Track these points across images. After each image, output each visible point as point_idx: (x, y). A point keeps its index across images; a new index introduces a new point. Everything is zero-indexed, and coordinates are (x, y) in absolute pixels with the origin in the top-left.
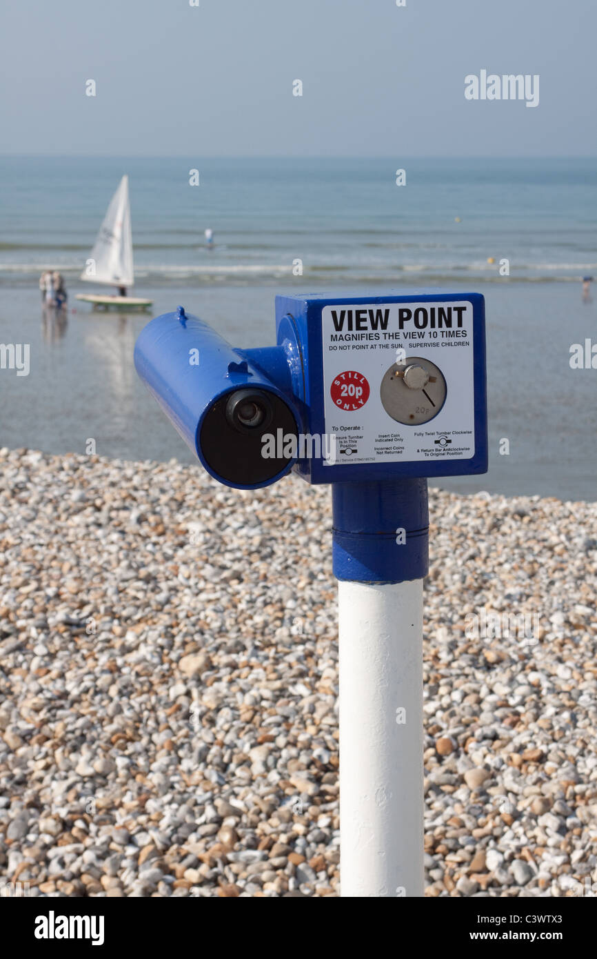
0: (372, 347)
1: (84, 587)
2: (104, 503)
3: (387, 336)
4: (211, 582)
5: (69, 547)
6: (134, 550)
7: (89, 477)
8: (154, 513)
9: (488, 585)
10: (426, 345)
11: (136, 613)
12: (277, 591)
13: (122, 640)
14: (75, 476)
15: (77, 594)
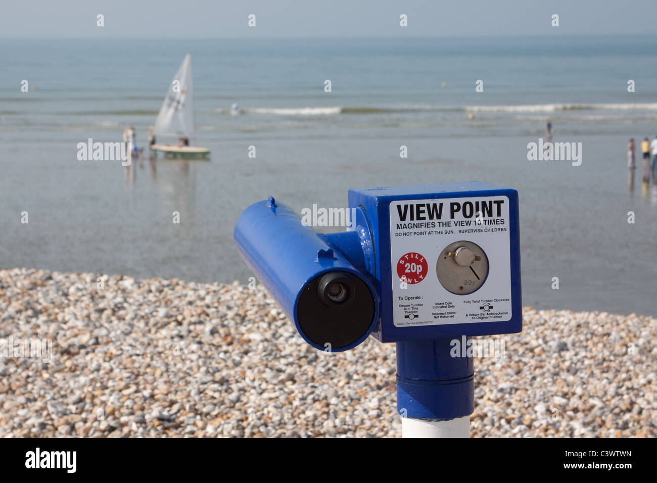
0: (429, 233)
1: (172, 389)
2: (184, 319)
3: (441, 224)
4: (271, 384)
5: (160, 356)
6: (210, 357)
7: (172, 297)
8: (223, 326)
9: (484, 380)
10: (472, 231)
11: (214, 410)
12: (323, 390)
13: (204, 431)
14: (161, 297)
15: (167, 395)
